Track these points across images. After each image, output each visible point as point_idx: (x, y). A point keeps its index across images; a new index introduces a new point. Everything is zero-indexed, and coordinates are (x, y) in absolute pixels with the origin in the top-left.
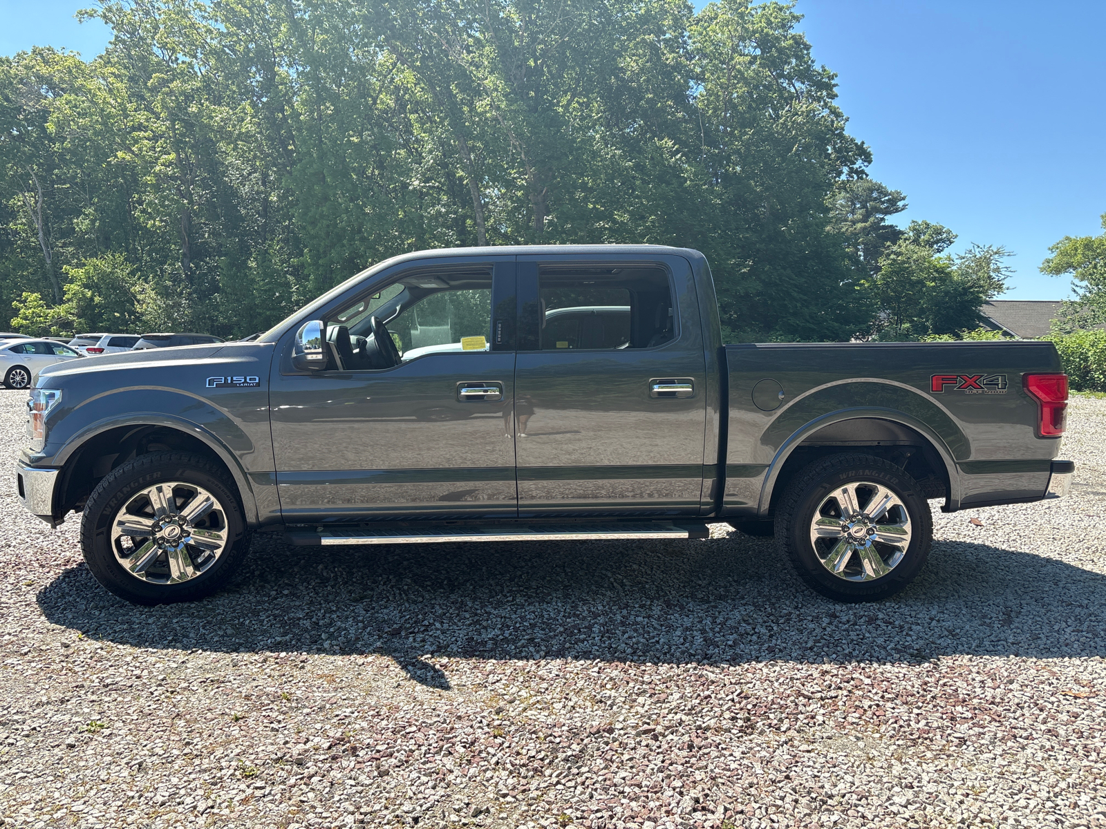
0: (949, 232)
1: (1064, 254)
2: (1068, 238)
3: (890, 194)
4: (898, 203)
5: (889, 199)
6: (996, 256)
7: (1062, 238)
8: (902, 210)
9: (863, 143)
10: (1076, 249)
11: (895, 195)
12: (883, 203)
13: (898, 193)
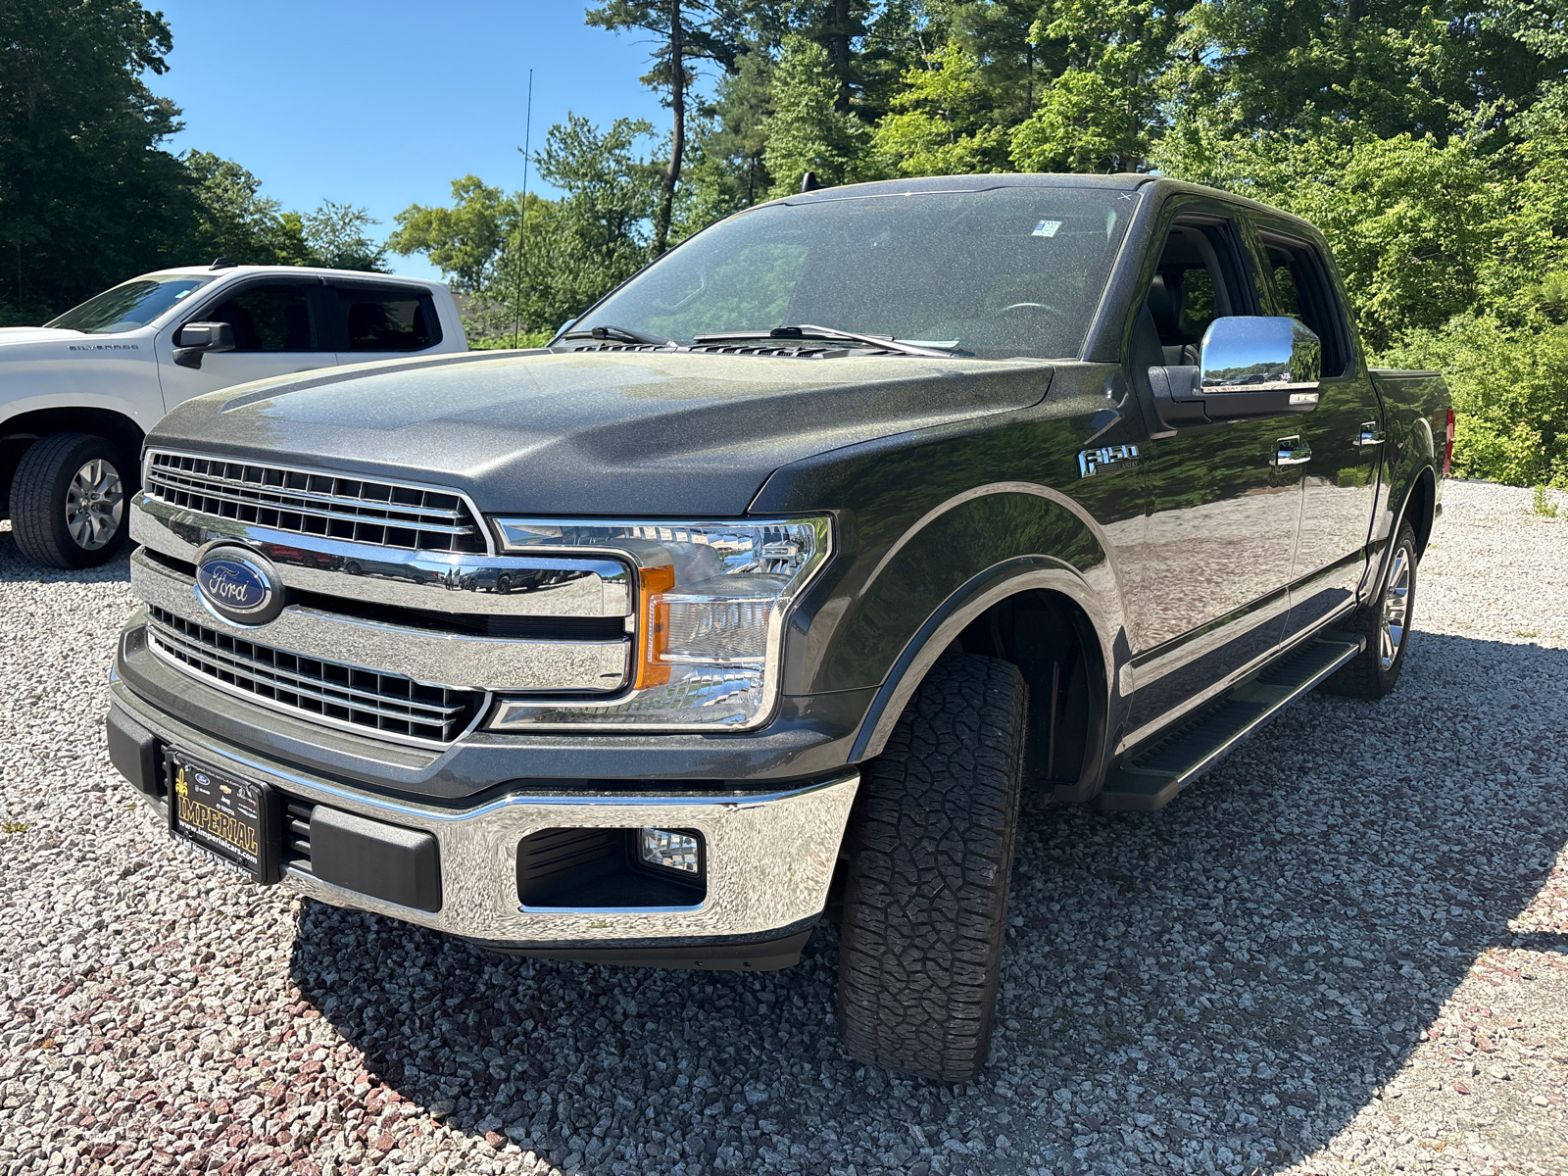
0: (249, 175)
1: (415, 227)
2: (415, 207)
3: (156, 103)
4: (172, 119)
5: (156, 110)
6: (358, 222)
7: (409, 206)
8: (177, 130)
9: (160, 15)
10: (430, 223)
11: (164, 105)
12: (147, 114)
13: (168, 102)
